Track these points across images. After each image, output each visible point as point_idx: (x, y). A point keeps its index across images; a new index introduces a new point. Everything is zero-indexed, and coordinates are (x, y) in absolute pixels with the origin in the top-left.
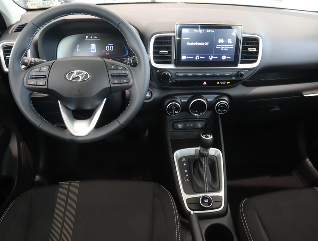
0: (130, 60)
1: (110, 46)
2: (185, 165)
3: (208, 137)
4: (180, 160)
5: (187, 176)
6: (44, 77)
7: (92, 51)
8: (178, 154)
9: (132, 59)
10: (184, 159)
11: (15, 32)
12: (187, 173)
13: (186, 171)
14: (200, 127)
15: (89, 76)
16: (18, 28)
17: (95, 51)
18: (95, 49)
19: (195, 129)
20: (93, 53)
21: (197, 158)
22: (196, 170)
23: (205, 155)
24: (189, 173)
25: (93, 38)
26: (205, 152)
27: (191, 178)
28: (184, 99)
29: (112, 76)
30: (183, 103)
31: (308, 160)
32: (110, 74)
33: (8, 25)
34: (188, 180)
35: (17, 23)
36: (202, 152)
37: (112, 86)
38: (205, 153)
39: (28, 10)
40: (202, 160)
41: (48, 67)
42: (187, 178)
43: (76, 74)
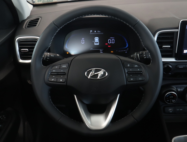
0: (137, 55)
1: (111, 39)
6: (64, 74)
7: (95, 44)
9: (139, 55)
11: (28, 27)
15: (107, 74)
16: (29, 23)
17: (98, 44)
18: (98, 42)
19: (184, 113)
20: (96, 45)
25: (97, 32)
28: (180, 89)
29: (128, 74)
30: (179, 91)
32: (126, 71)
33: (20, 20)
35: (28, 18)
37: (128, 83)
39: (35, 5)
41: (67, 64)
43: (95, 72)
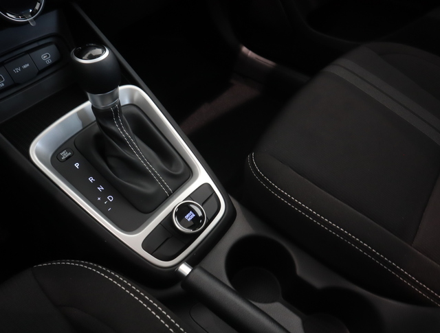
2: (77, 165)
3: (99, 56)
4: (56, 162)
5: (101, 188)
8: (40, 149)
10: (65, 155)
12: (96, 184)
13: (91, 179)
14: (49, 62)
19: (40, 72)
21: (96, 129)
22: (112, 162)
23: (115, 110)
24: (102, 178)
26: (109, 103)
27: (113, 187)
31: (245, 49)
34: (110, 198)
36: (101, 106)
38: (114, 106)
40: (113, 128)
42: (104, 195)
